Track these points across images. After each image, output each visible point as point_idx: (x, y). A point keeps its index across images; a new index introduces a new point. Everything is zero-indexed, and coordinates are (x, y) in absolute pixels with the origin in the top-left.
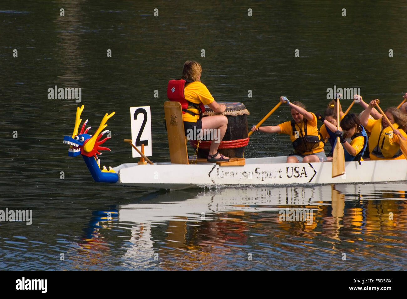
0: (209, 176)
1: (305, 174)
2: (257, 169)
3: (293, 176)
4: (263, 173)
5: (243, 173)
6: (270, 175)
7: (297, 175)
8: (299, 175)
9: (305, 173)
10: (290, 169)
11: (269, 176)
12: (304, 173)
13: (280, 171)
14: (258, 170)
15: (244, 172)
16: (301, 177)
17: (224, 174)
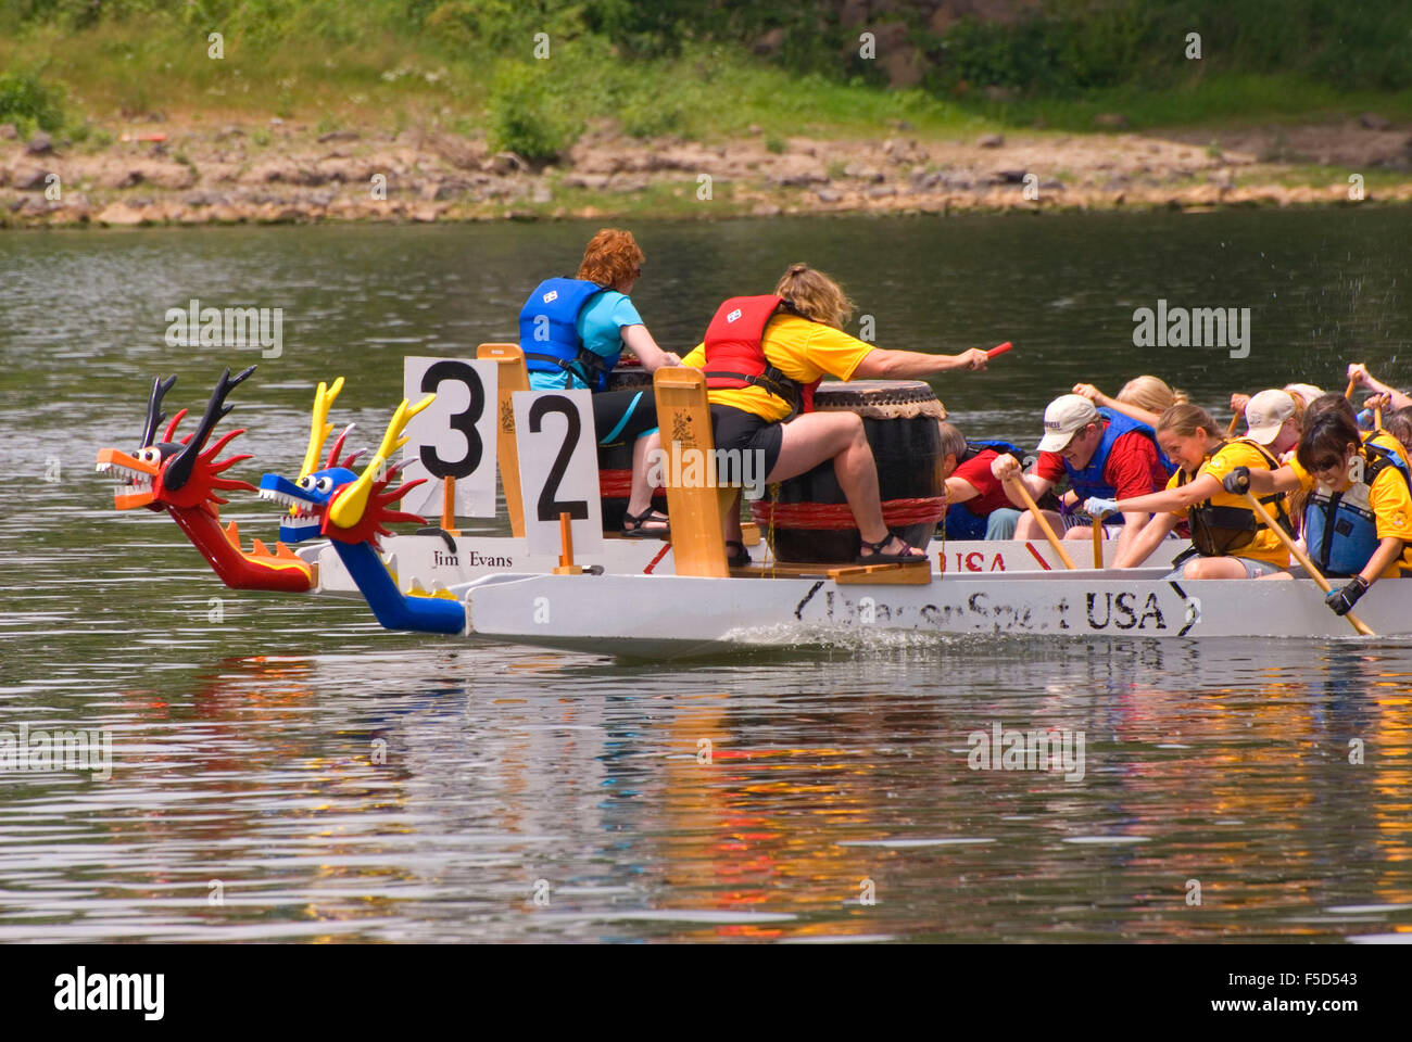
0: (799, 617)
1: (1155, 619)
2: (975, 596)
3: (1112, 622)
4: (998, 610)
5: (923, 611)
6: (1026, 618)
7: (1126, 619)
8: (1134, 620)
9: (1158, 615)
10: (1100, 601)
11: (1021, 620)
12: (1151, 615)
13: (1061, 607)
14: (978, 601)
15: (929, 607)
16: (1142, 626)
17: (852, 612)
